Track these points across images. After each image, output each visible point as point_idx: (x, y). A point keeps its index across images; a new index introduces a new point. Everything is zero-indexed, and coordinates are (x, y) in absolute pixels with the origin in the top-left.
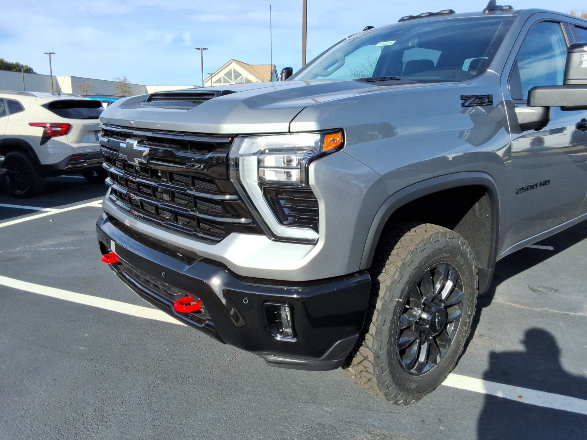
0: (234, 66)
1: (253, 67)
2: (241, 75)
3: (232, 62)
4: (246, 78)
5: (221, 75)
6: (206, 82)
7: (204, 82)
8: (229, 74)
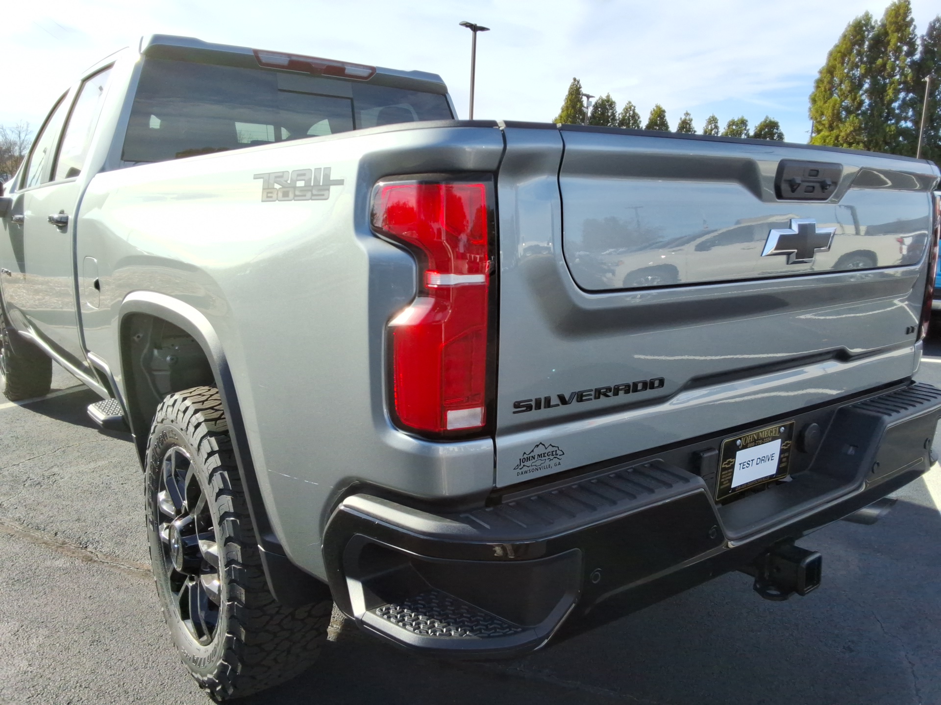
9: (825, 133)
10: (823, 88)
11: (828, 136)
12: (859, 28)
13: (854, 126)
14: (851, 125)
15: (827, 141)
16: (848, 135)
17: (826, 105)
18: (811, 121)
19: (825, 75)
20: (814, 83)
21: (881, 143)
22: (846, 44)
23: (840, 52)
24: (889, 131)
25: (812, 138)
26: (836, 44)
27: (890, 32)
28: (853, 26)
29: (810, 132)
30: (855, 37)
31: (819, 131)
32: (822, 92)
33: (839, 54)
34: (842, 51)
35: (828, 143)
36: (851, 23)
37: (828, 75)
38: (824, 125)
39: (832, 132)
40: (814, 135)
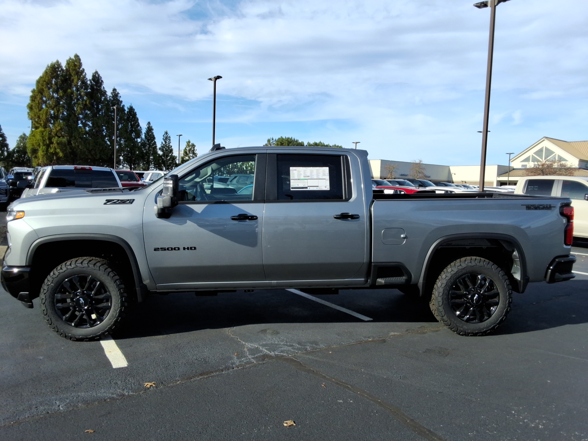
0: (547, 144)
1: (571, 144)
2: (553, 152)
3: (544, 140)
4: (558, 156)
5: (531, 153)
6: (512, 162)
7: (510, 161)
8: (539, 152)
9: (41, 129)
10: (37, 102)
11: (44, 131)
12: (54, 69)
13: (60, 126)
14: (59, 126)
15: (44, 134)
16: (57, 131)
17: (41, 112)
18: (31, 121)
19: (37, 94)
20: (30, 98)
21: (77, 138)
22: (48, 77)
23: (45, 81)
24: (81, 131)
25: (32, 131)
26: (41, 76)
27: (73, 75)
28: (51, 67)
29: (31, 127)
30: (52, 74)
31: (36, 128)
32: (36, 104)
33: (45, 83)
34: (47, 81)
35: (45, 135)
36: (49, 65)
37: (39, 94)
38: (41, 124)
39: (46, 129)
40: (33, 129)
